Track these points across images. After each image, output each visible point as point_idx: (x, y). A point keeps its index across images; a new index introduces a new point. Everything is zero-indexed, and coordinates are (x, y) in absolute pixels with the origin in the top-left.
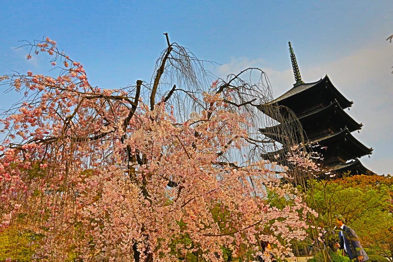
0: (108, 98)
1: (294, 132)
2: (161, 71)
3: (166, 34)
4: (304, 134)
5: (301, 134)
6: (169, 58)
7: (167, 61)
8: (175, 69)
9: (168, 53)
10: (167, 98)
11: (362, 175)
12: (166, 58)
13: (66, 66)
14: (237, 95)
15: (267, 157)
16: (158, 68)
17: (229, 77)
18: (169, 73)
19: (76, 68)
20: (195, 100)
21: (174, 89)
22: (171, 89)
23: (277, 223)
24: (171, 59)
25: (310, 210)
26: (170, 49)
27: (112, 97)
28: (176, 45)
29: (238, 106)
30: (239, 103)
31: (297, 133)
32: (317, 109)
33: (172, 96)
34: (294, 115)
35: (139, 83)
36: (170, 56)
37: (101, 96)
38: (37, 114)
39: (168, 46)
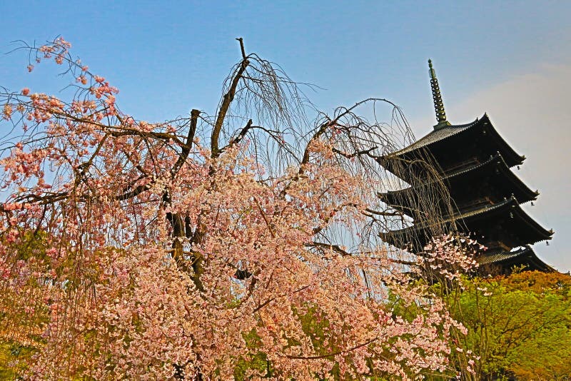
0: (144, 136)
2: (229, 98)
3: (241, 40)
4: (452, 204)
6: (243, 77)
7: (241, 80)
8: (252, 94)
9: (243, 69)
10: (238, 140)
11: (536, 271)
12: (239, 76)
15: (390, 238)
16: (226, 92)
18: (241, 100)
20: (282, 144)
21: (248, 126)
22: (244, 127)
23: (400, 342)
24: (246, 80)
25: (455, 323)
26: (245, 63)
27: (152, 134)
28: (256, 57)
29: (349, 157)
30: (349, 152)
31: (441, 202)
32: (468, 165)
33: (246, 137)
34: (436, 174)
35: (195, 114)
36: (244, 74)
37: (136, 132)
39: (242, 58)
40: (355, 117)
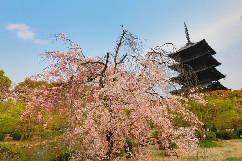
0: (92, 63)
1: (191, 78)
2: (120, 45)
4: (197, 79)
5: (196, 80)
7: (123, 40)
8: (126, 43)
9: (123, 35)
10: (123, 60)
11: (221, 90)
12: (122, 38)
13: (72, 45)
14: (159, 57)
16: (118, 44)
17: (156, 48)
18: (123, 45)
19: (76, 47)
20: (138, 61)
21: (126, 55)
22: (125, 55)
25: (199, 121)
26: (124, 33)
27: (94, 62)
29: (160, 64)
30: (161, 62)
31: (193, 79)
32: (198, 55)
33: (125, 58)
34: (192, 69)
35: (108, 54)
36: (124, 37)
37: (89, 63)
38: (58, 72)
39: (123, 31)
40: (162, 50)
